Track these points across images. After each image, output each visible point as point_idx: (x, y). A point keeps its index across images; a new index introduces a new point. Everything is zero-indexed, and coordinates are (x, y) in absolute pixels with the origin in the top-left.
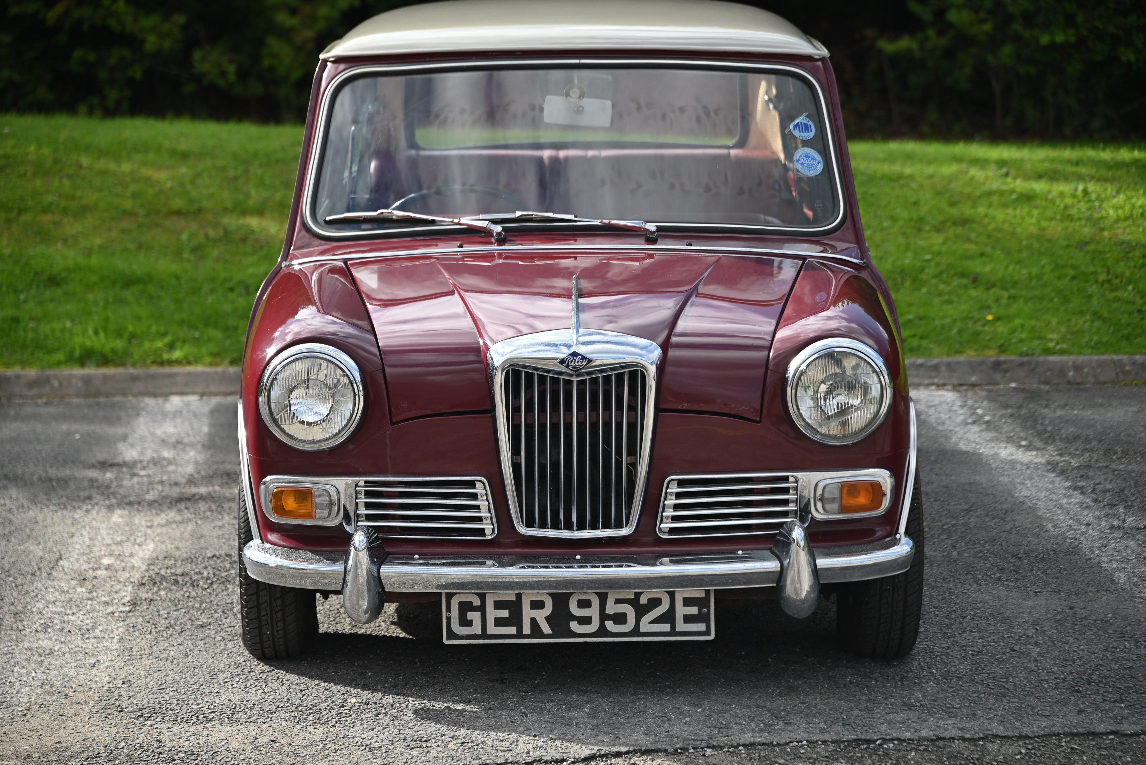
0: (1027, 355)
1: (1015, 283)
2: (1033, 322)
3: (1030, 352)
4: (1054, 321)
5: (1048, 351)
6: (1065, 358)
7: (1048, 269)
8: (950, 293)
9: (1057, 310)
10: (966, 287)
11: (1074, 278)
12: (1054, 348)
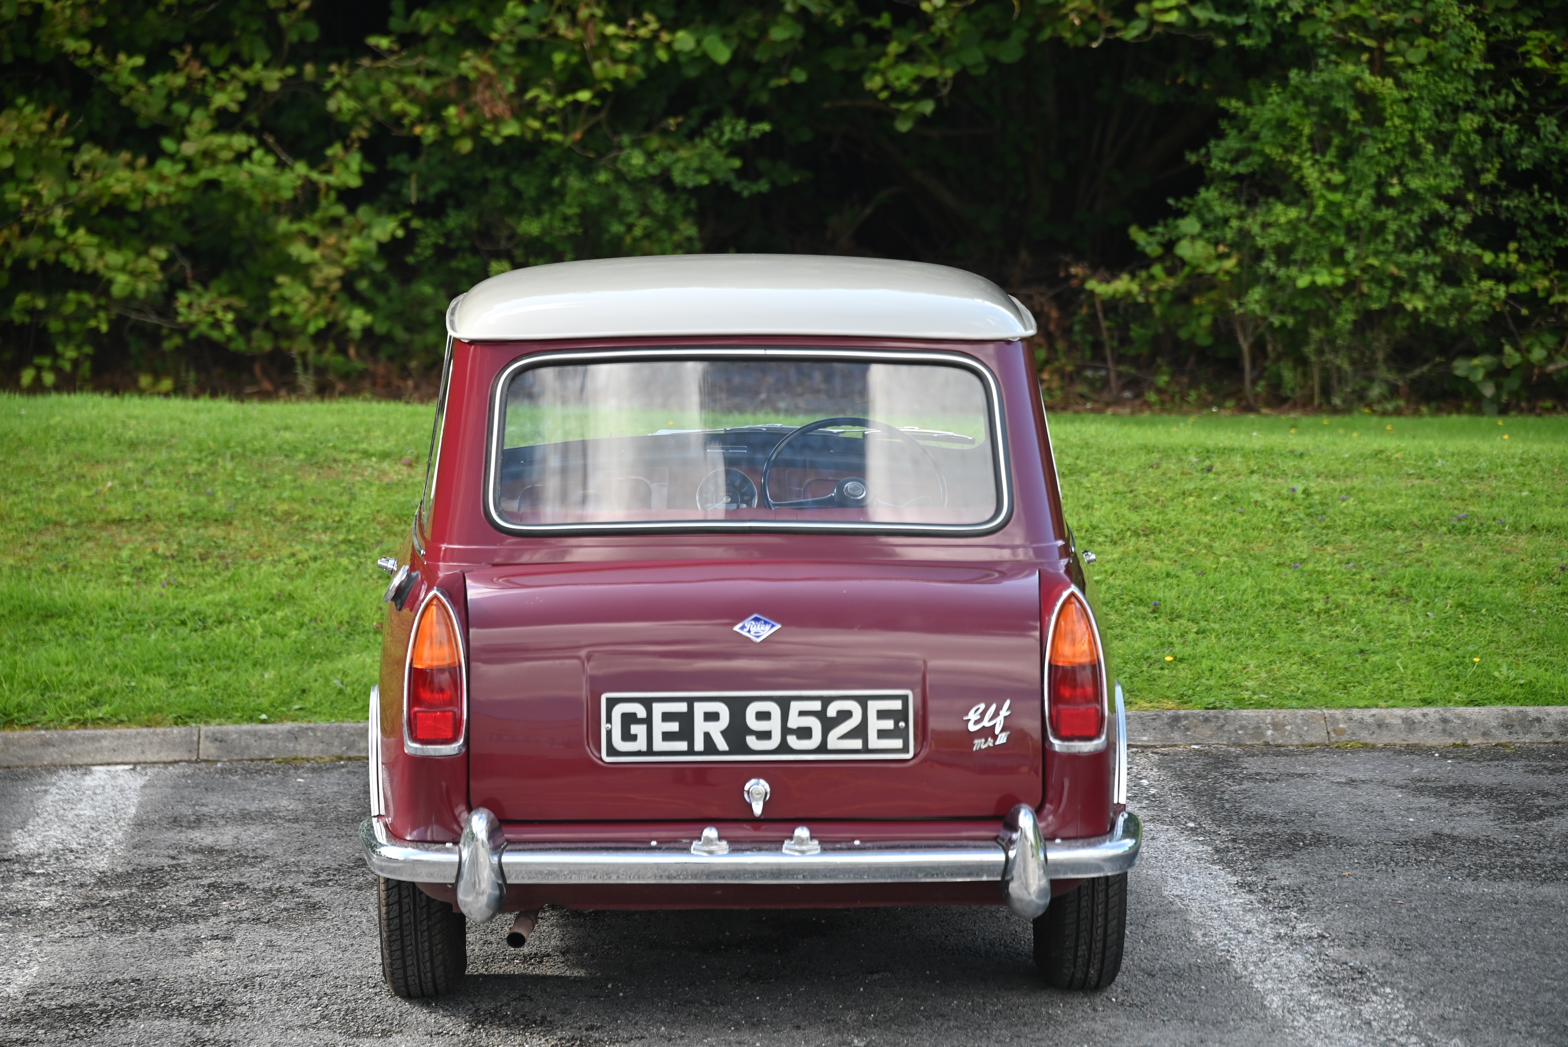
0: (1215, 708)
1: (1206, 614)
2: (1225, 665)
3: (1218, 704)
4: (1252, 664)
5: (1240, 703)
6: (1262, 712)
7: (1249, 596)
8: (1123, 626)
9: (1257, 648)
10: (1144, 617)
11: (1284, 606)
12: (1250, 699)
